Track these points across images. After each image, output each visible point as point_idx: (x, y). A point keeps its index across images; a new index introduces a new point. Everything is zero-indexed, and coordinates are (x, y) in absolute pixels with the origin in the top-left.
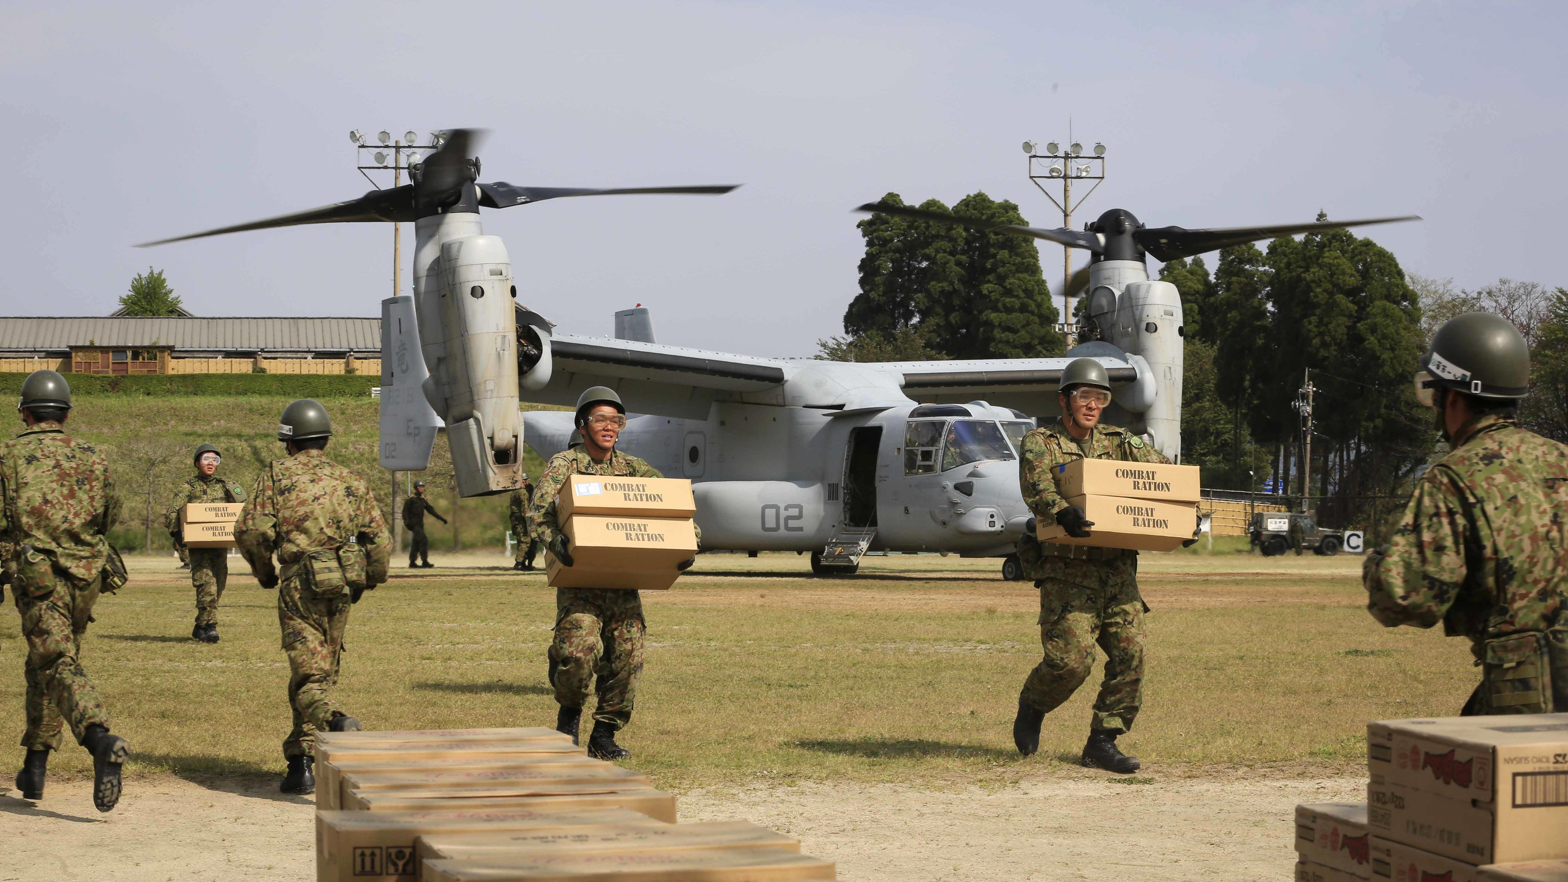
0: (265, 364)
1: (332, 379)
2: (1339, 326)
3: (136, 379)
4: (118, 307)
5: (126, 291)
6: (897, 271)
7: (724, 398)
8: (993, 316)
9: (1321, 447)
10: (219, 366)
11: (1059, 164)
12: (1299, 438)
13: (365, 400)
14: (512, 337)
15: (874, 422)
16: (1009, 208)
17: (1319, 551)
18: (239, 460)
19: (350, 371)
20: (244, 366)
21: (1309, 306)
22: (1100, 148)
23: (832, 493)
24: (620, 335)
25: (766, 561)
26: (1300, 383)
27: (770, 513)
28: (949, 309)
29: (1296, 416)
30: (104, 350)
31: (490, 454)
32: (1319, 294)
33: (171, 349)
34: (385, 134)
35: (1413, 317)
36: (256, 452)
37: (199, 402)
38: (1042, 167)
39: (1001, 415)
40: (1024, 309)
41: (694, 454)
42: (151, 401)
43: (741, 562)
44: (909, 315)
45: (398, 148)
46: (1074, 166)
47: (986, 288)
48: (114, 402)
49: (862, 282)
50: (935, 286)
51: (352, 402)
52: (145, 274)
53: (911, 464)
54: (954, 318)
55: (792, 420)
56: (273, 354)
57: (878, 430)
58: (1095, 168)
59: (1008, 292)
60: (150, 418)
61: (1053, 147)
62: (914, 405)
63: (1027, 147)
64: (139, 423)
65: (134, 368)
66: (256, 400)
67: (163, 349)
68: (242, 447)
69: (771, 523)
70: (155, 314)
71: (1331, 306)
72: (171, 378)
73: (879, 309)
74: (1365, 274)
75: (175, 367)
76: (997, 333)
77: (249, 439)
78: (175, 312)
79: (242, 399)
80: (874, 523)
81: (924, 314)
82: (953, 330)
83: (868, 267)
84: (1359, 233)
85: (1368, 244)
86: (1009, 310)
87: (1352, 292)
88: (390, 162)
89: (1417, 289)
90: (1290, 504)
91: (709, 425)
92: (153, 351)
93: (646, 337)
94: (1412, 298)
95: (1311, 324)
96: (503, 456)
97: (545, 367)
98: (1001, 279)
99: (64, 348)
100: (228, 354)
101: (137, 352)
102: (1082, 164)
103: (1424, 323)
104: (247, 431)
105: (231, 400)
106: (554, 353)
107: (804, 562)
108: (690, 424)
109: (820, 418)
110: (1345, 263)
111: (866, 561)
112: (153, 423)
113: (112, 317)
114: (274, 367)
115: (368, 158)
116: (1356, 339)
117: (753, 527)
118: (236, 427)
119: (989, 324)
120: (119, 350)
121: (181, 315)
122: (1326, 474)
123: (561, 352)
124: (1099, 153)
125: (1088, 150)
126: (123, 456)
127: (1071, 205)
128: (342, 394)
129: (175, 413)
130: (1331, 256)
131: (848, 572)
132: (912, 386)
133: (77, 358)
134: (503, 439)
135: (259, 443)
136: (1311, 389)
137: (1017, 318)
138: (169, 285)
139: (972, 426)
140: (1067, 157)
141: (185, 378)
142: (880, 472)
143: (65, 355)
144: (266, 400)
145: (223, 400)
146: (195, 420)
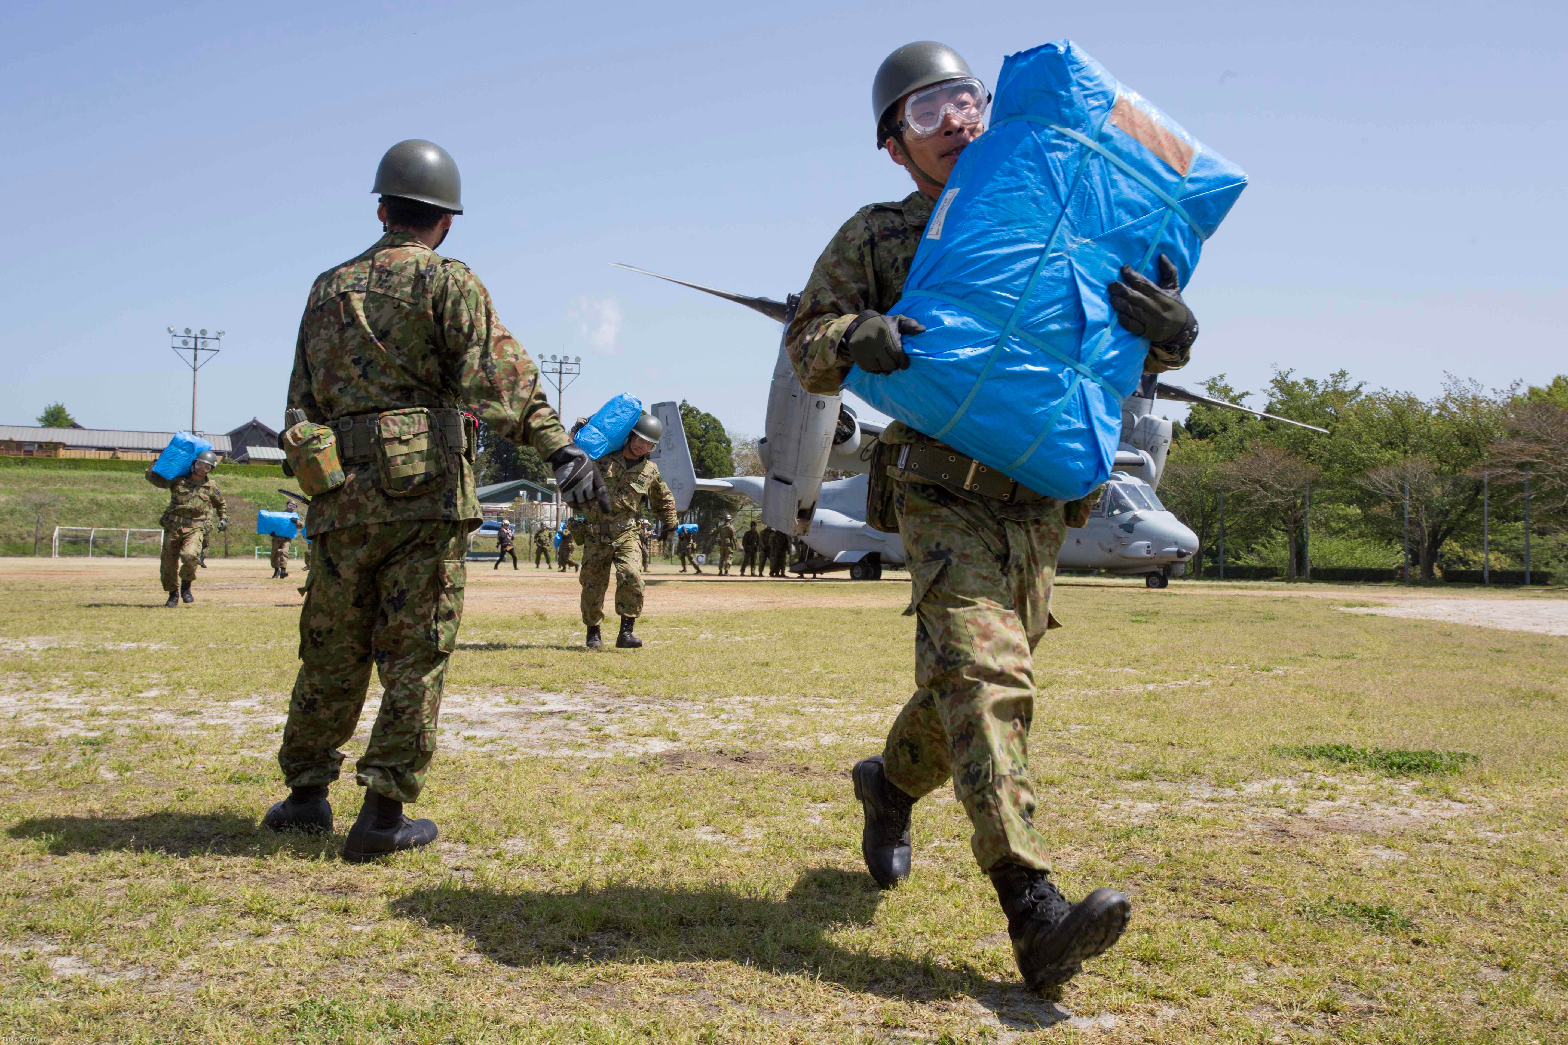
0: (120, 454)
3: (39, 460)
4: (35, 420)
5: (44, 413)
10: (92, 455)
11: (557, 366)
18: (99, 505)
20: (107, 455)
22: (578, 359)
33: (64, 445)
34: (188, 331)
35: (729, 450)
37: (77, 473)
38: (548, 367)
42: (46, 472)
45: (195, 338)
46: (565, 368)
56: (125, 450)
58: (575, 369)
60: (47, 481)
61: (554, 357)
63: (541, 356)
64: (38, 484)
65: (38, 454)
66: (113, 474)
67: (59, 445)
68: (101, 498)
70: (57, 425)
72: (60, 461)
74: (706, 430)
75: (63, 454)
78: (70, 425)
79: (106, 473)
84: (703, 410)
85: (706, 414)
87: (698, 437)
88: (191, 345)
89: (731, 438)
92: (53, 446)
94: (729, 443)
100: (98, 449)
101: (43, 446)
102: (569, 366)
104: (107, 490)
105: (97, 473)
110: (695, 423)
112: (47, 484)
113: (32, 425)
114: (123, 456)
115: (178, 342)
118: (99, 488)
120: (39, 444)
121: (74, 428)
124: (578, 362)
125: (572, 360)
126: (26, 502)
127: (563, 387)
129: (62, 479)
130: (689, 419)
135: (112, 497)
138: (68, 411)
140: (561, 363)
144: (118, 474)
145: (92, 473)
146: (74, 484)
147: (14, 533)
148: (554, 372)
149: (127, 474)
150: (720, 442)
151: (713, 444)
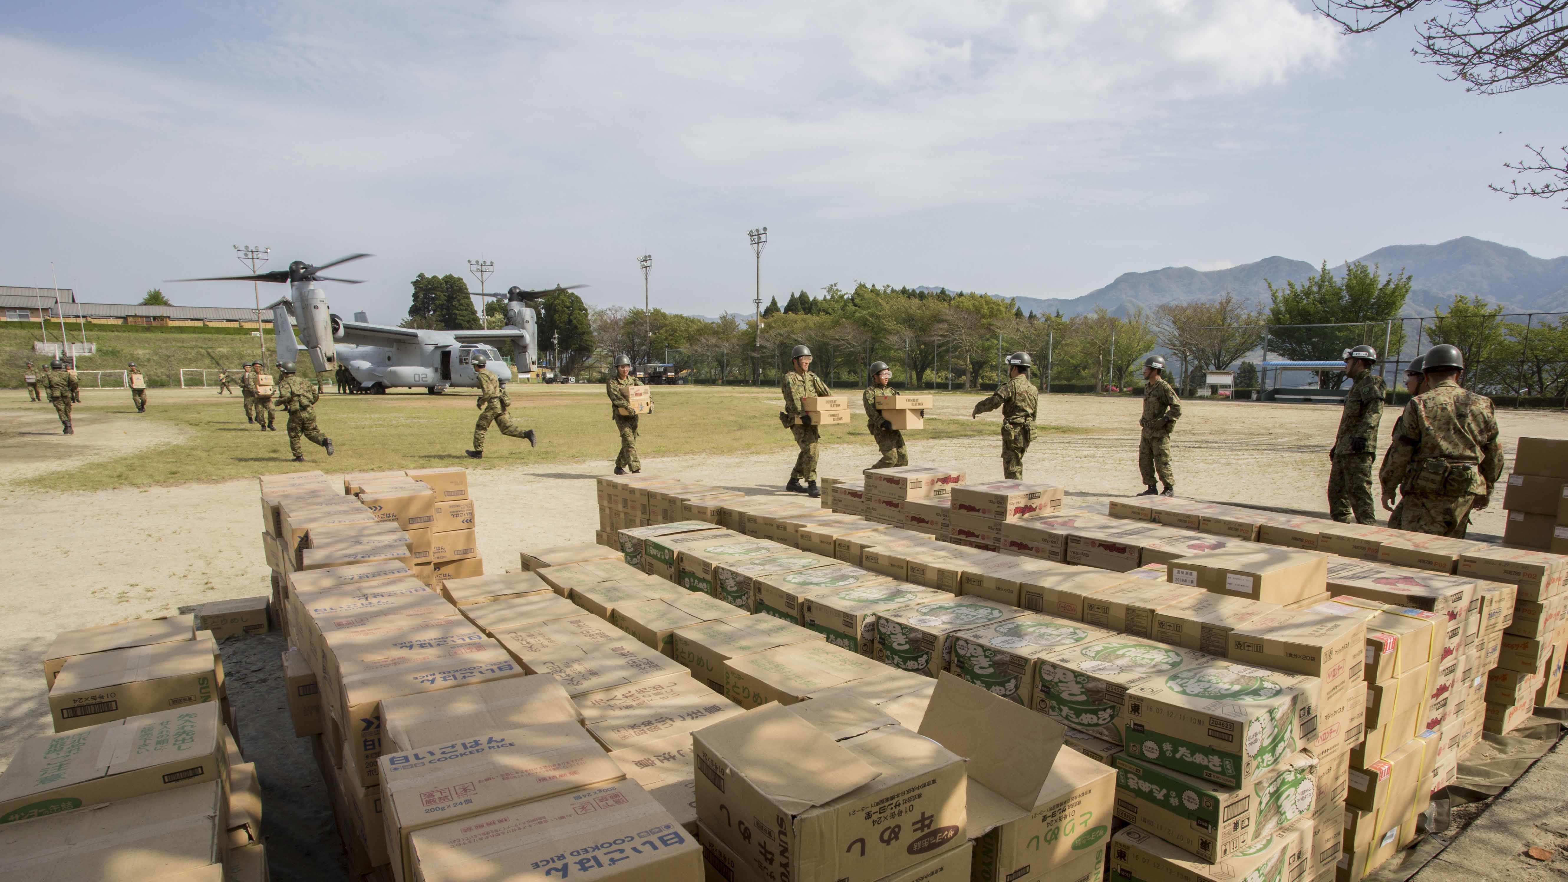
0: (208, 323)
1: (234, 329)
2: (565, 317)
3: (156, 327)
4: (142, 301)
5: (146, 296)
6: (425, 298)
7: (399, 341)
8: (457, 312)
9: (560, 352)
10: (189, 324)
11: (479, 267)
12: (554, 350)
13: (248, 336)
14: (329, 322)
15: (448, 349)
16: (460, 279)
17: (562, 383)
18: (203, 355)
19: (241, 326)
20: (199, 324)
21: (556, 311)
22: (492, 263)
23: (436, 370)
24: (357, 320)
25: (414, 390)
26: (553, 334)
27: (417, 376)
28: (442, 309)
29: (552, 344)
30: (141, 317)
31: (325, 359)
32: (559, 308)
33: (169, 317)
34: (247, 247)
35: (586, 315)
36: (208, 353)
37: (184, 336)
38: (474, 268)
39: (487, 347)
40: (466, 310)
41: (389, 358)
42: (164, 335)
43: (405, 390)
44: (429, 311)
45: (252, 252)
46: (484, 268)
47: (454, 303)
48: (149, 335)
49: (414, 301)
50: (438, 302)
51: (243, 337)
52: (153, 290)
53: (461, 361)
54: (444, 312)
55: (421, 349)
56: (211, 320)
57: (449, 352)
58: (491, 269)
59: (461, 305)
60: (165, 341)
61: (477, 262)
62: (461, 344)
63: (469, 261)
64: (160, 343)
65: (154, 323)
66: (206, 336)
67: (166, 317)
68: (203, 351)
69: (417, 379)
70: (159, 305)
71: (563, 312)
72: (171, 328)
73: (420, 309)
74: (572, 302)
75: (171, 324)
76: (458, 317)
77: (205, 349)
78: (166, 304)
79: (201, 335)
80: (450, 379)
81: (435, 311)
82: (444, 316)
83: (415, 296)
84: (570, 291)
85: (572, 294)
86: (461, 310)
87: (568, 308)
88: (250, 256)
90: (552, 369)
91: (394, 350)
92: (162, 318)
93: (366, 321)
94: (586, 310)
95: (556, 317)
96: (330, 360)
97: (341, 332)
98: (459, 301)
99: (123, 315)
100: (192, 320)
101: (155, 318)
102: (486, 267)
103: (589, 317)
104: (204, 346)
105: (197, 335)
106: (345, 327)
107: (425, 390)
108: (387, 349)
109: (431, 348)
110: (566, 299)
111: (448, 389)
112: (166, 343)
113: (141, 304)
114: (212, 324)
115: (242, 254)
116: (570, 321)
117: (412, 380)
118: (200, 345)
119: (456, 314)
120: (149, 317)
121: (170, 305)
122: (562, 360)
123: (346, 327)
124: (492, 264)
125: (488, 263)
126: (156, 354)
127: (484, 279)
128: (239, 334)
129: (175, 340)
130: (562, 297)
131: (439, 393)
132: (458, 338)
133: (130, 319)
134: (330, 354)
135: (210, 350)
136: (557, 336)
137: (465, 313)
138: (163, 294)
139: (479, 351)
140: (482, 265)
141: (176, 328)
142: (451, 364)
143: (125, 318)
144: (209, 336)
145: (193, 335)
146: (183, 342)
147: (152, 373)
148: (478, 270)
149: (215, 336)
150: (580, 310)
151: (577, 311)
